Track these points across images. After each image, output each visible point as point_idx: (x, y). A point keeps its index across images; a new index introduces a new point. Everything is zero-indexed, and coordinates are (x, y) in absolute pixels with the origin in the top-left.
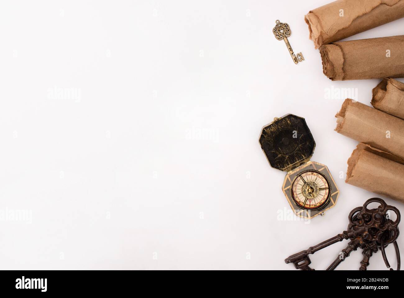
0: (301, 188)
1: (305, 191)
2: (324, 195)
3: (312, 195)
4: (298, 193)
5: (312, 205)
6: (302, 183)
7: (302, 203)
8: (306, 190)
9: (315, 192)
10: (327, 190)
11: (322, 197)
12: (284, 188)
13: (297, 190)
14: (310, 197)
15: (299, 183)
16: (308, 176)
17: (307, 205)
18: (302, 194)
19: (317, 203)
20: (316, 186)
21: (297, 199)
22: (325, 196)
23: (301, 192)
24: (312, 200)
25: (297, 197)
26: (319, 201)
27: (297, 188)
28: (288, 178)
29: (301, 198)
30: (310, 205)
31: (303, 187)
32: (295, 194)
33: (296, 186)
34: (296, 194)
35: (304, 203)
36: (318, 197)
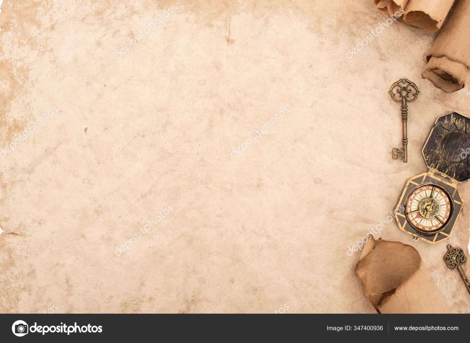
0: (423, 197)
1: (424, 203)
2: (434, 225)
3: (425, 213)
4: (416, 198)
5: (416, 222)
6: (429, 195)
7: (411, 210)
8: (426, 204)
9: (431, 214)
10: (441, 225)
11: (431, 225)
12: (412, 180)
13: (418, 195)
14: (422, 213)
15: (427, 191)
16: (439, 195)
17: (412, 216)
18: (418, 203)
19: (421, 225)
20: (437, 210)
21: (410, 202)
22: (433, 227)
23: (419, 200)
24: (420, 218)
25: (412, 200)
26: (424, 225)
27: (421, 193)
28: (424, 176)
29: (413, 205)
30: (414, 219)
31: (426, 198)
32: (413, 195)
33: (422, 190)
34: (415, 197)
35: (411, 212)
36: (428, 221)
